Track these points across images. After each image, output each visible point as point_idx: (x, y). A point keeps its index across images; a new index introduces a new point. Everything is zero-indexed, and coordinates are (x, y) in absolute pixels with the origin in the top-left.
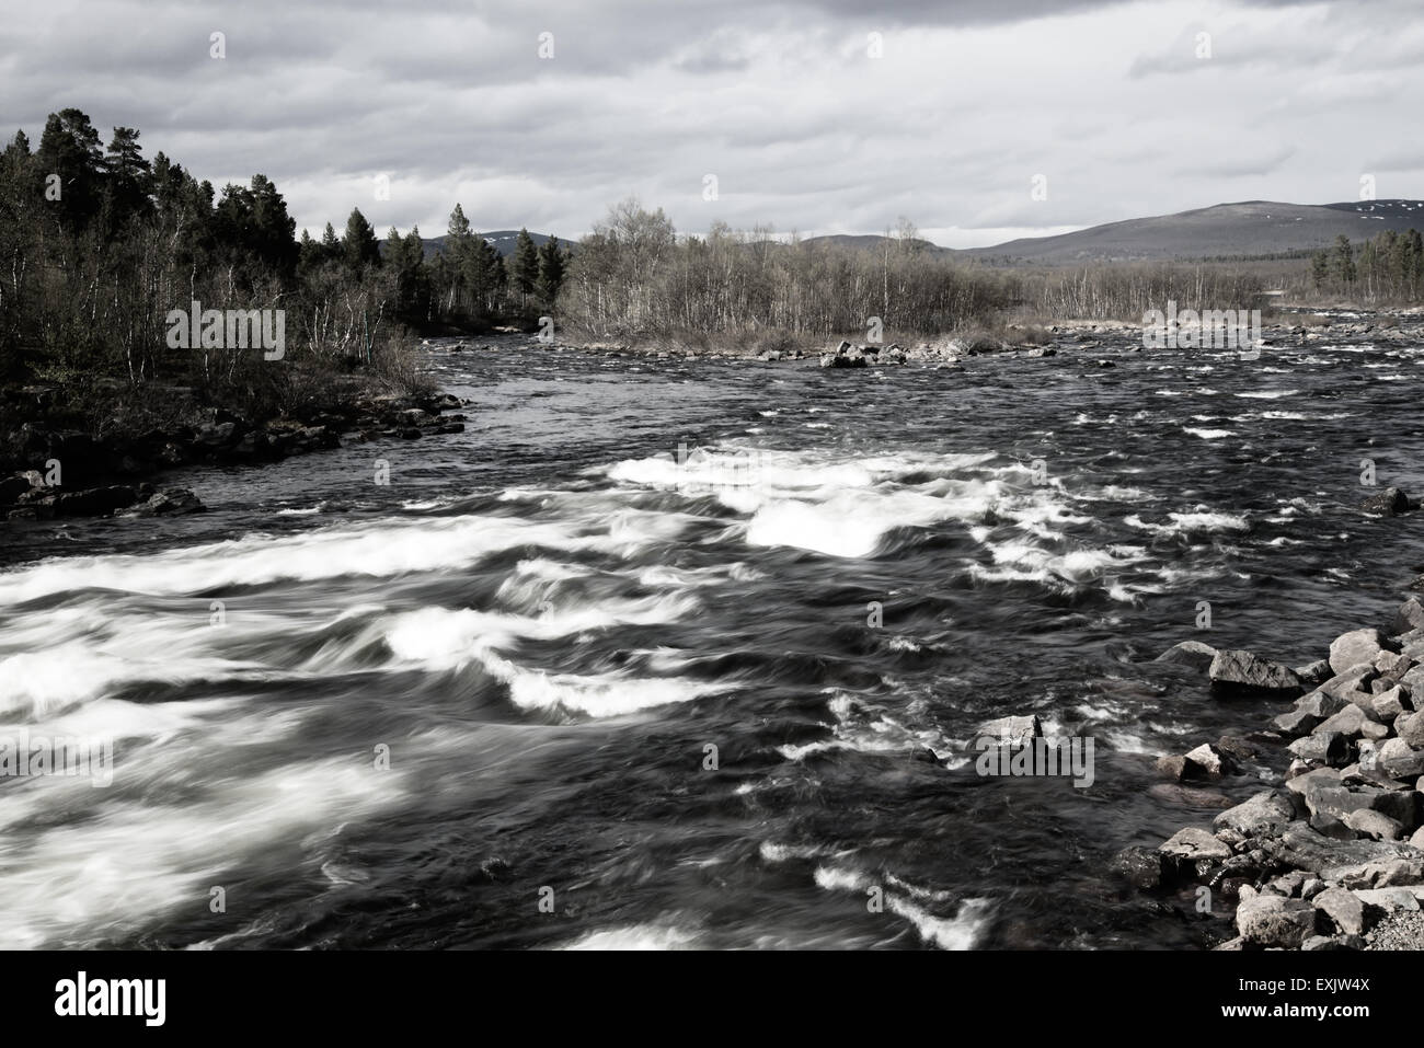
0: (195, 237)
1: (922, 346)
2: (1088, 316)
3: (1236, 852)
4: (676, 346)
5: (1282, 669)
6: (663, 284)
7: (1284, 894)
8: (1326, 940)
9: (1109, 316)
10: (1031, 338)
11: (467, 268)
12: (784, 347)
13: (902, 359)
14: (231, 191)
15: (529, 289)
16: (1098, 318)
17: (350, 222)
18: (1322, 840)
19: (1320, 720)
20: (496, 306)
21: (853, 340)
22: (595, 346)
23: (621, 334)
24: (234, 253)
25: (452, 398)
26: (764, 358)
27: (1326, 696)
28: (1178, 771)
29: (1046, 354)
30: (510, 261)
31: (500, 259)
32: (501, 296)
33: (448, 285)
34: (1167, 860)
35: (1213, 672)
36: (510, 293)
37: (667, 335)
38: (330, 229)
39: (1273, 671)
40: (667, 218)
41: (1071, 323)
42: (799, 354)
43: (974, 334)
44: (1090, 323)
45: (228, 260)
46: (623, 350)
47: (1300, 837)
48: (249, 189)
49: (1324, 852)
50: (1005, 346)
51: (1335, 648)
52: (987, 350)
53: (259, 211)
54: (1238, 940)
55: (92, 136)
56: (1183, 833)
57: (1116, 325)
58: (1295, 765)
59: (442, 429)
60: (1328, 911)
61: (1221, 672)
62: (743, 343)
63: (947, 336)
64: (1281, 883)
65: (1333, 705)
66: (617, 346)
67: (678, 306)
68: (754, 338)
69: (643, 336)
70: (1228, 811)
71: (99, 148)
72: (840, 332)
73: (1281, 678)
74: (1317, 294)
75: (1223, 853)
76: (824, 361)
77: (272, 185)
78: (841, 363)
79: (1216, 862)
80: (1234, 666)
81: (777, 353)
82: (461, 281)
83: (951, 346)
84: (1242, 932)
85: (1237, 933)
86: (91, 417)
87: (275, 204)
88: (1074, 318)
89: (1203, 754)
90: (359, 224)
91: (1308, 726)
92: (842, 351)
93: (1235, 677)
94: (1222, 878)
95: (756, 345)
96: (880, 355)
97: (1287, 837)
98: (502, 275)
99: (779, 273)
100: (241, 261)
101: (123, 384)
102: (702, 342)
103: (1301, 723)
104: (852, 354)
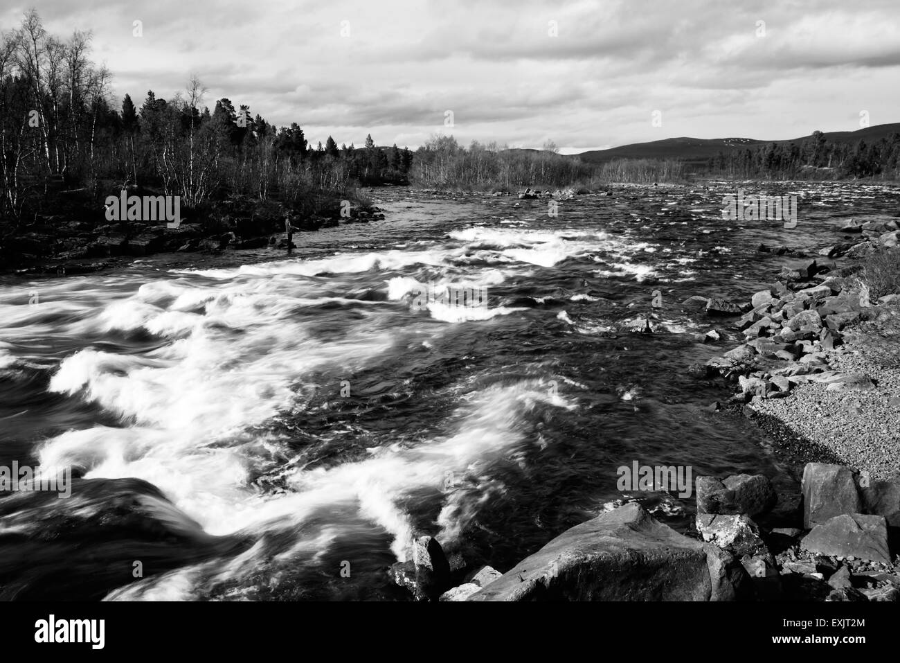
0: (278, 146)
1: (558, 191)
2: (620, 181)
3: (734, 366)
4: (459, 190)
5: (734, 305)
6: (453, 165)
7: (759, 377)
8: (777, 393)
9: (629, 181)
10: (601, 189)
11: (373, 160)
12: (504, 190)
13: (551, 196)
14: (283, 129)
15: (397, 168)
16: (625, 182)
17: (328, 142)
18: (769, 360)
19: (753, 323)
20: (383, 175)
21: (531, 188)
22: (426, 190)
23: (436, 186)
24: (290, 152)
25: (377, 208)
26: (495, 195)
27: (755, 314)
28: (704, 339)
29: (608, 195)
30: (390, 157)
31: (386, 156)
32: (386, 171)
33: (365, 167)
34: (709, 368)
35: (708, 306)
36: (389, 171)
37: (455, 186)
38: (320, 144)
39: (731, 306)
40: (454, 139)
41: (614, 184)
42: (509, 193)
43: (579, 186)
44: (622, 184)
45: (288, 155)
46: (437, 192)
47: (761, 359)
48: (290, 128)
49: (770, 364)
50: (591, 192)
51: (753, 298)
52: (584, 193)
53: (294, 136)
54: (743, 393)
55: (232, 108)
56: (713, 359)
57: (632, 185)
58: (748, 338)
59: (376, 219)
60: (775, 383)
61: (711, 306)
62: (486, 189)
63: (568, 187)
64: (757, 374)
65: (758, 317)
66: (434, 190)
67: (459, 175)
68: (490, 187)
69: (445, 186)
70: (729, 352)
71: (234, 113)
72: (525, 185)
73: (734, 309)
74: (709, 174)
75: (730, 365)
76: (520, 196)
77: (299, 127)
78: (527, 197)
79: (727, 369)
80: (716, 304)
81: (500, 193)
82: (370, 164)
83: (570, 191)
84: (744, 390)
85: (742, 391)
86: (249, 212)
87: (299, 134)
88: (614, 182)
89: (712, 334)
90: (331, 143)
91: (748, 324)
92: (528, 192)
93: (718, 308)
94: (731, 374)
95: (492, 190)
96: (542, 194)
97: (756, 359)
98: (386, 162)
99: (500, 161)
100: (293, 154)
101: (258, 201)
102: (469, 188)
103: (745, 324)
104: (532, 193)
